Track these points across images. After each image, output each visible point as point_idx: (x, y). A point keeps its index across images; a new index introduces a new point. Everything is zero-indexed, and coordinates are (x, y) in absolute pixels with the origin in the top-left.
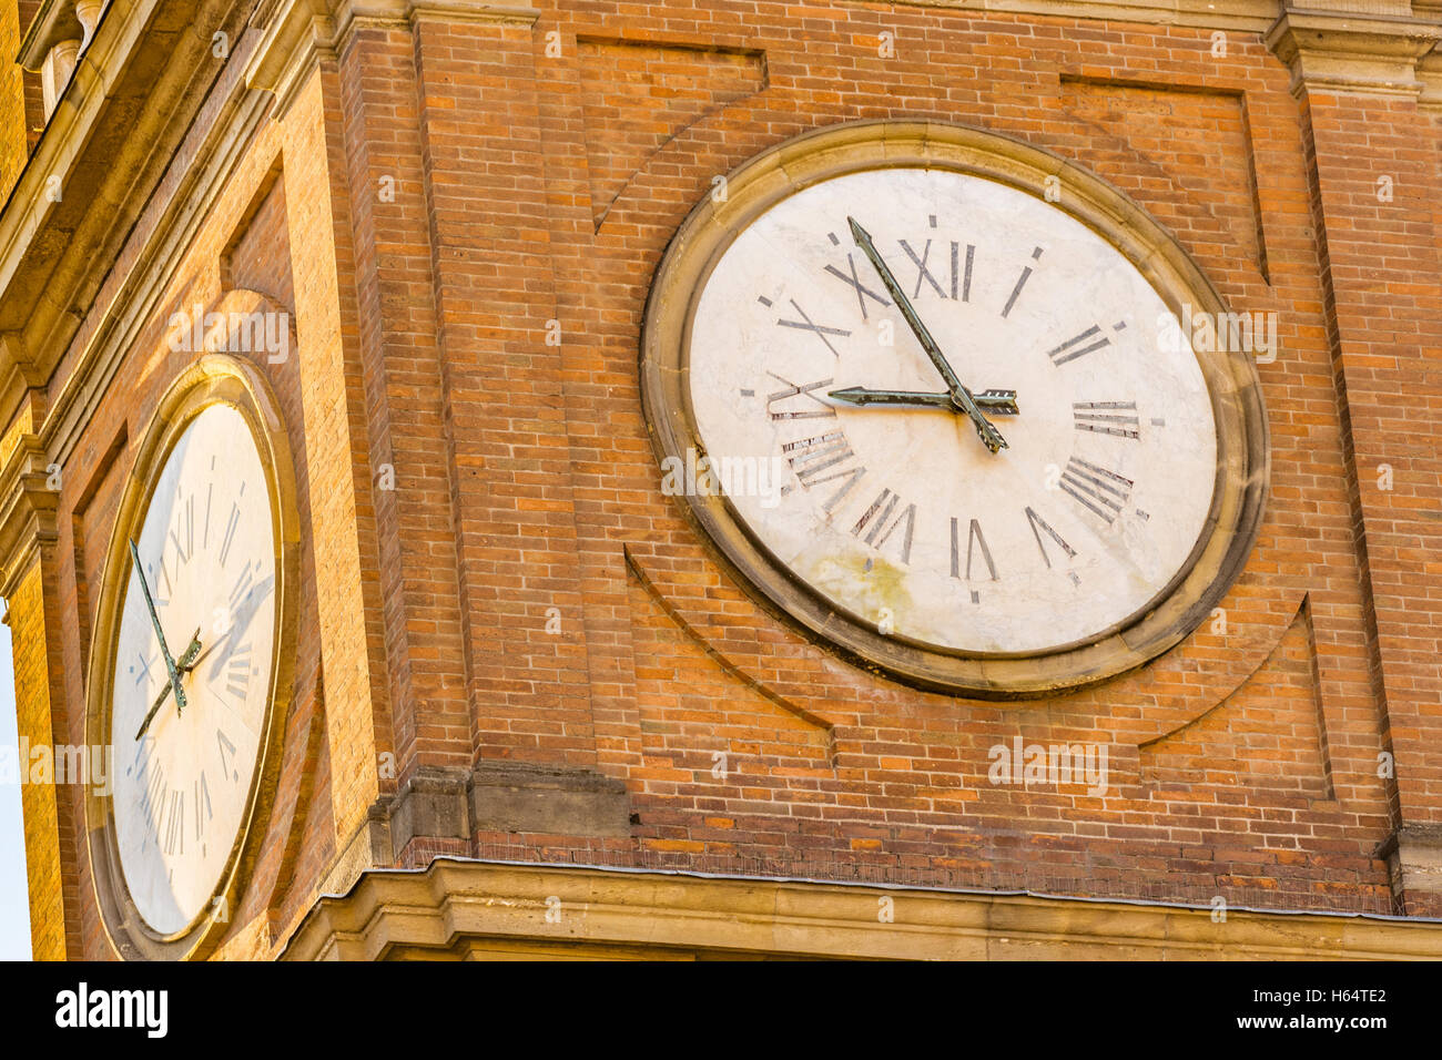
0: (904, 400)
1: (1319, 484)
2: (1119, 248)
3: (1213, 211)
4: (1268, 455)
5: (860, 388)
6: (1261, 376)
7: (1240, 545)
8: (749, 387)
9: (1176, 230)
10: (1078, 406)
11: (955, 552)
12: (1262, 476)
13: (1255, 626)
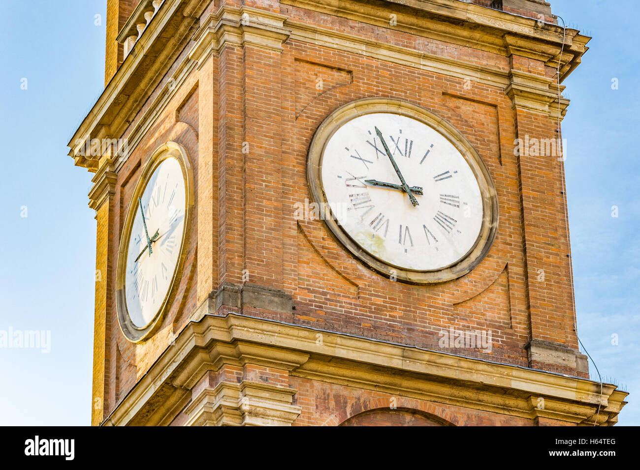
0: (388, 186)
1: (513, 229)
2: (457, 148)
3: (486, 141)
4: (498, 218)
5: (375, 180)
6: (497, 193)
7: (488, 245)
8: (340, 176)
9: (475, 145)
10: (441, 195)
11: (400, 236)
12: (496, 224)
13: (491, 271)
